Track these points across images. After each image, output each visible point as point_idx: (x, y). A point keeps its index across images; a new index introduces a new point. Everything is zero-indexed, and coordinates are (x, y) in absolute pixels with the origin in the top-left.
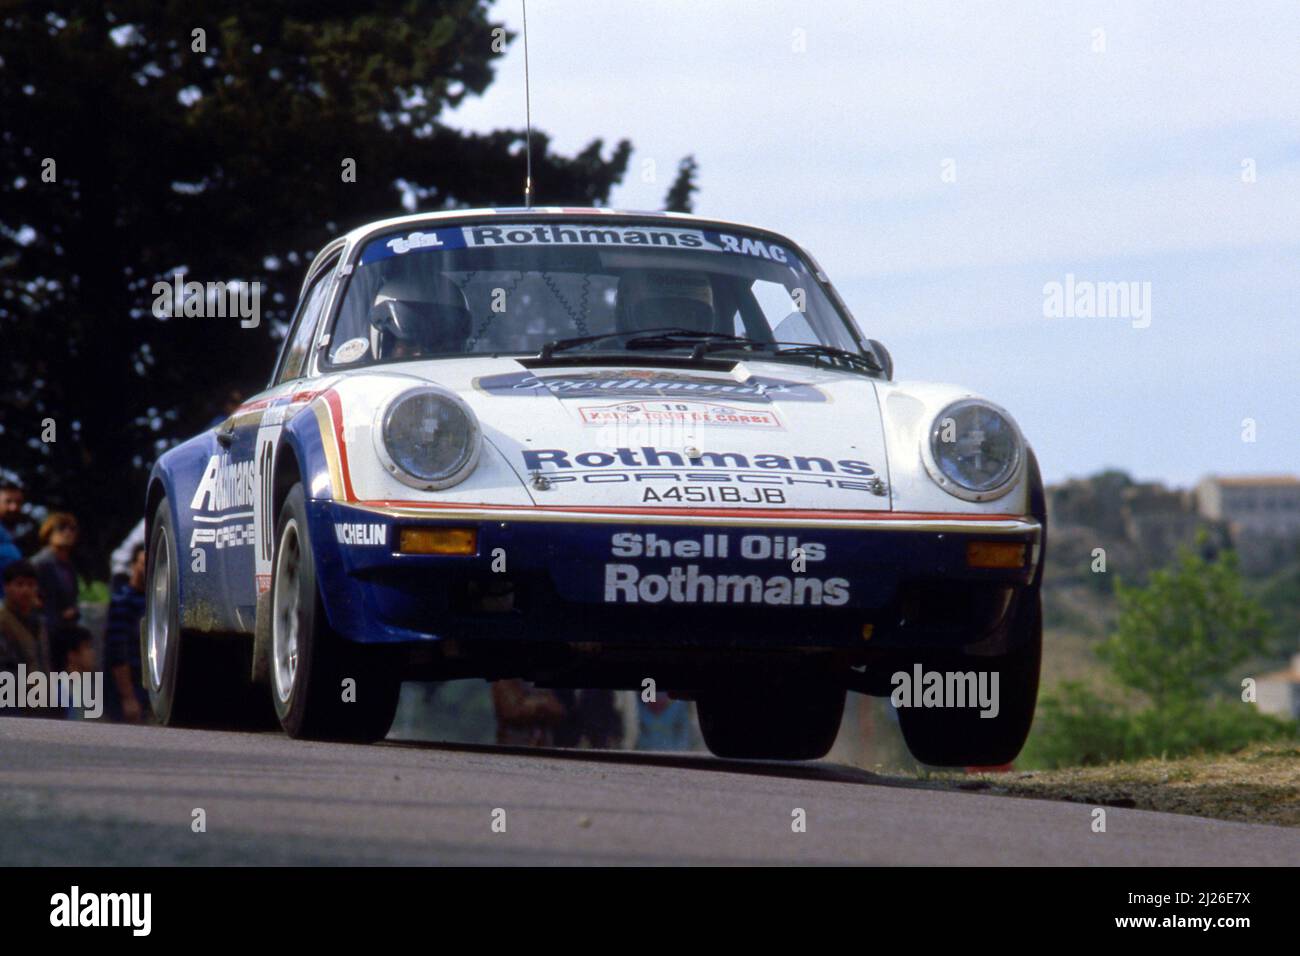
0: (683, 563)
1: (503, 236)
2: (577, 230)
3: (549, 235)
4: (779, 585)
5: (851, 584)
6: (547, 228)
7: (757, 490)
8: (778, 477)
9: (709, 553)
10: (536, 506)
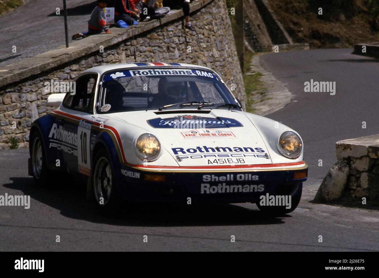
0: (222, 183)
1: (141, 73)
2: (160, 70)
3: (153, 73)
4: (246, 187)
5: (265, 186)
6: (151, 70)
7: (237, 159)
8: (241, 155)
9: (228, 179)
10: (180, 166)
